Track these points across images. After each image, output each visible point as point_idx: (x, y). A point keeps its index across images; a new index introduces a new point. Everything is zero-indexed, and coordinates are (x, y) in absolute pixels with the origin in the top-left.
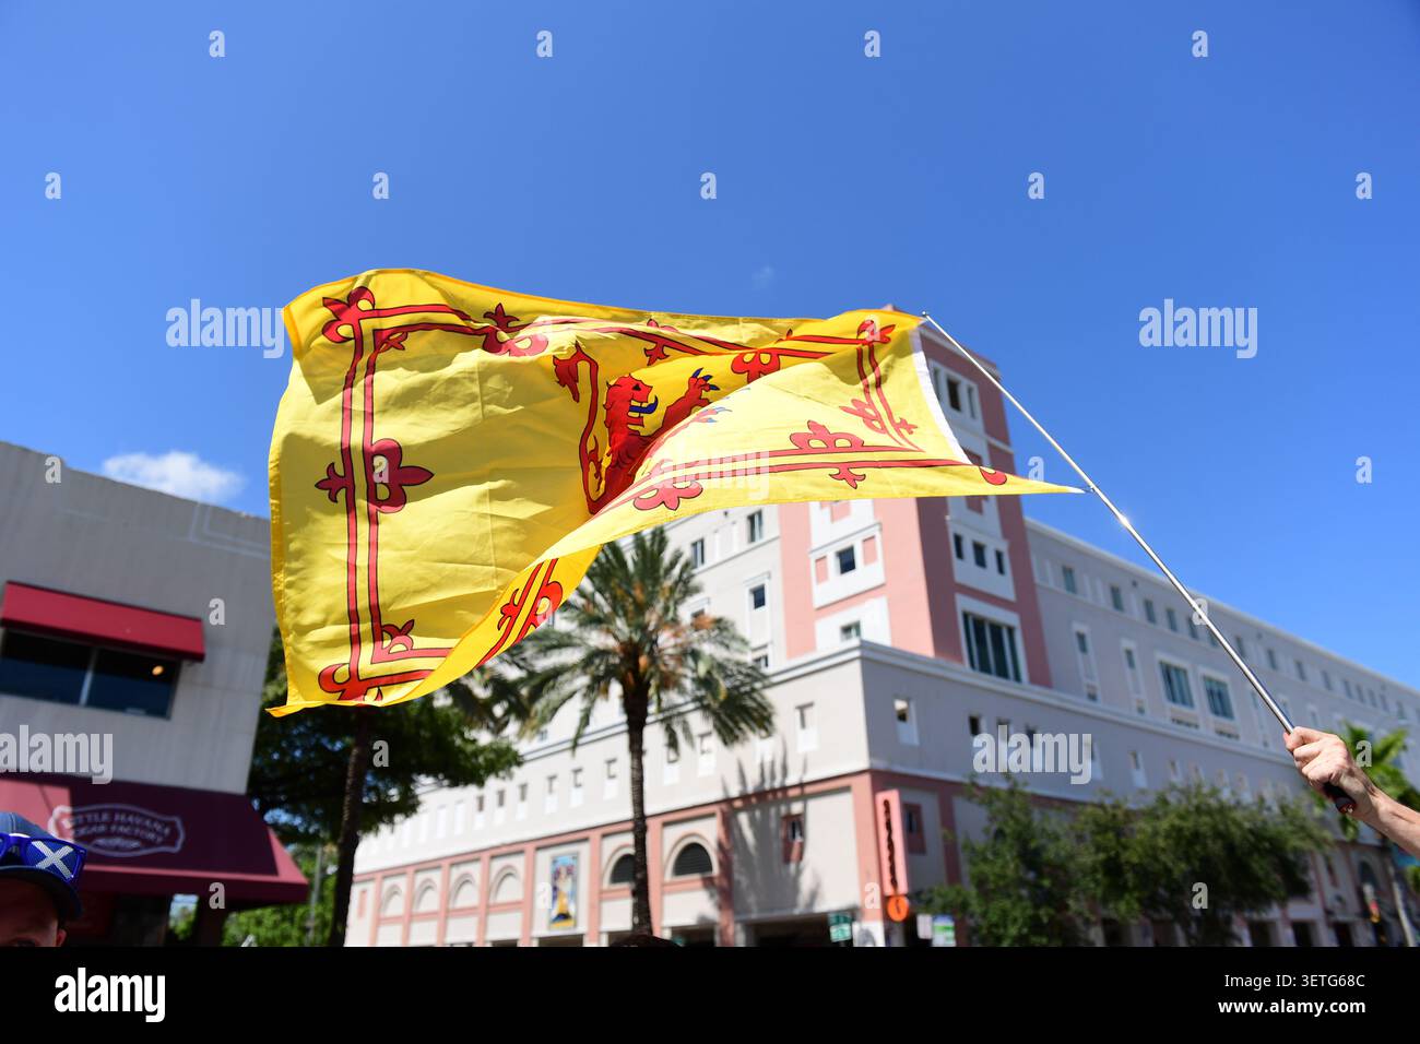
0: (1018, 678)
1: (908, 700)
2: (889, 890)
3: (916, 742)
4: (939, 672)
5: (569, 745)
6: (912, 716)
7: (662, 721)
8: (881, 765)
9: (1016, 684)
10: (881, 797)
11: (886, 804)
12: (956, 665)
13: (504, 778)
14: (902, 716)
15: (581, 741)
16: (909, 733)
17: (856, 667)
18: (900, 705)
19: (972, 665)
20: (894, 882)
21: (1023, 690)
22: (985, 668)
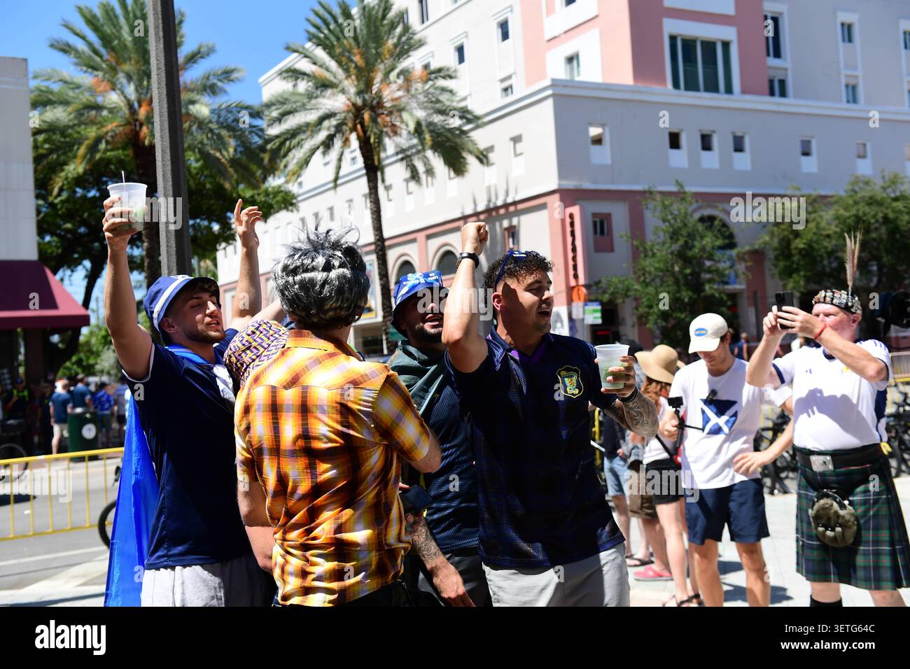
0: (729, 90)
1: (603, 126)
2: (573, 283)
3: (609, 162)
4: (636, 97)
5: (331, 185)
6: (607, 140)
7: (402, 159)
8: (570, 184)
9: (726, 96)
10: (569, 210)
11: (571, 216)
12: (657, 88)
13: (292, 211)
14: (598, 141)
15: (339, 182)
16: (601, 156)
17: (549, 104)
18: (594, 131)
19: (676, 85)
20: (576, 276)
21: (735, 101)
22: (692, 86)
